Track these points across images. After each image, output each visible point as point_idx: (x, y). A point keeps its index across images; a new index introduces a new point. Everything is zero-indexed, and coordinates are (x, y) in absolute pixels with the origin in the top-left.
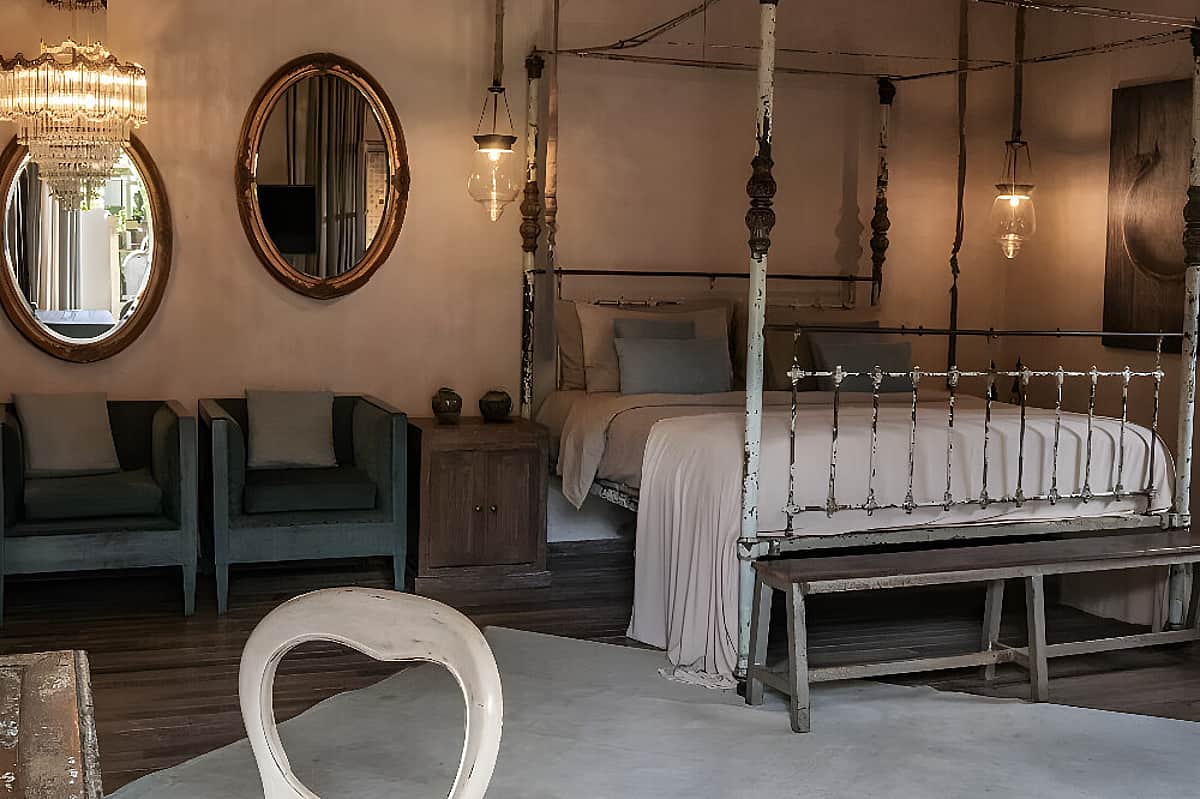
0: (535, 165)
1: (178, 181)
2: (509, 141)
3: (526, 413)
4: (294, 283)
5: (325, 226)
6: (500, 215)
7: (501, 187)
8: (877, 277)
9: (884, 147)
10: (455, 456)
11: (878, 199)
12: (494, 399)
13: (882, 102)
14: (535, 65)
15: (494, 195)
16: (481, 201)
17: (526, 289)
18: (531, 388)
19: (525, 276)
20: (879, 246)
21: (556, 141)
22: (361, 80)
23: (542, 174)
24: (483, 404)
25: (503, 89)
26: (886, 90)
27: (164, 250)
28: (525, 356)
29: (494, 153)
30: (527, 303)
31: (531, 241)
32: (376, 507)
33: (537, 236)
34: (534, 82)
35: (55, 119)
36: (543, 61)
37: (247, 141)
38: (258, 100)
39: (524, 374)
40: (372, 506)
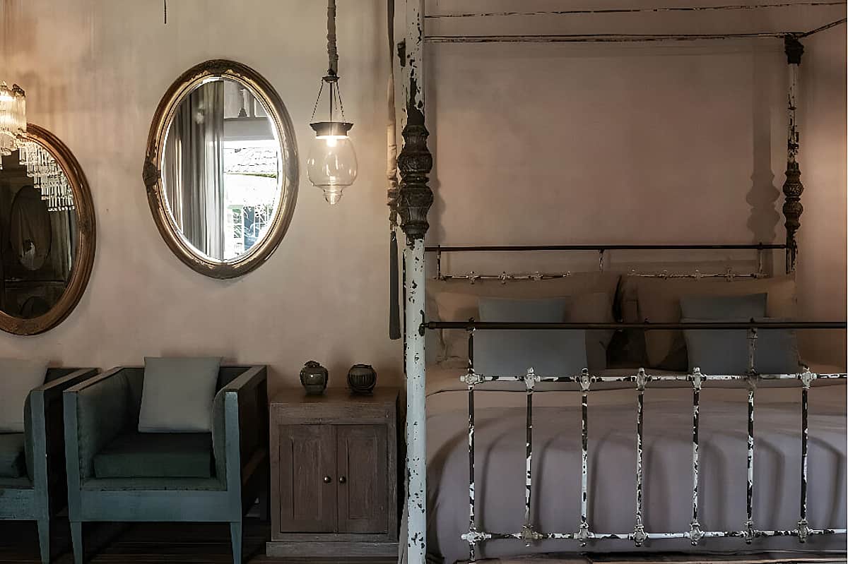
2: (346, 127)
6: (339, 199)
8: (791, 246)
9: (793, 108)
11: (789, 164)
13: (790, 62)
15: (332, 180)
16: (321, 186)
20: (793, 213)
22: (251, 81)
25: (338, 78)
26: (794, 49)
29: (332, 140)
32: (211, 475)
37: (154, 141)
40: (208, 475)
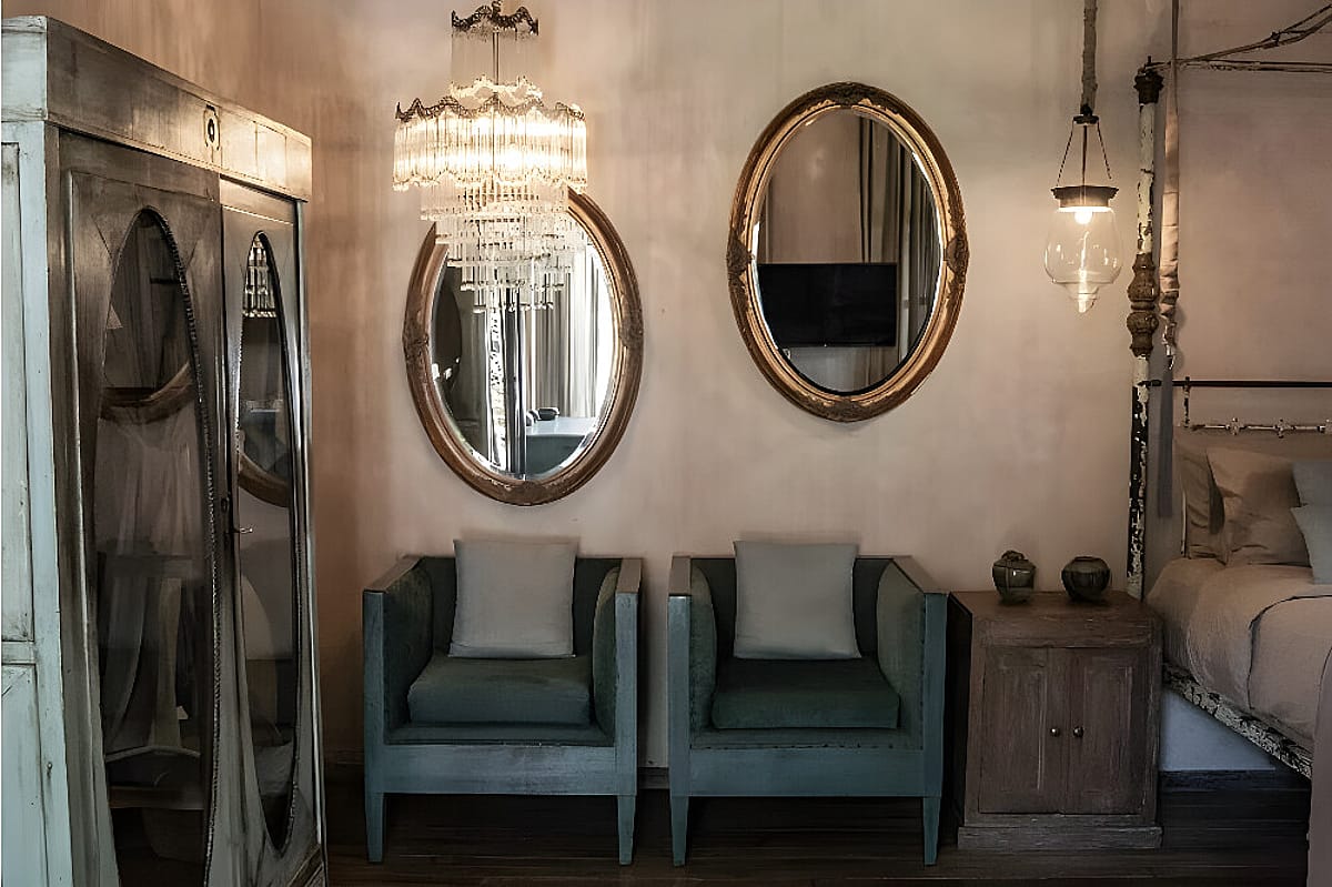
0: (1150, 230)
1: (653, 264)
2: (1105, 194)
3: (1134, 589)
4: (806, 399)
5: (905, 313)
6: (1092, 304)
7: (1094, 263)
10: (1022, 653)
12: (1084, 569)
14: (1149, 85)
15: (1083, 275)
16: (1064, 284)
17: (1137, 407)
18: (1143, 551)
19: (1135, 390)
21: (1178, 193)
22: (898, 117)
23: (1156, 242)
24: (1069, 576)
25: (1097, 118)
27: (631, 355)
28: (1135, 505)
29: (1084, 213)
30: (1139, 431)
31: (1142, 339)
32: (899, 725)
33: (1153, 331)
34: (1148, 109)
35: (502, 185)
36: (1162, 78)
37: (742, 206)
38: (758, 151)
39: (1132, 531)
40: (894, 725)
